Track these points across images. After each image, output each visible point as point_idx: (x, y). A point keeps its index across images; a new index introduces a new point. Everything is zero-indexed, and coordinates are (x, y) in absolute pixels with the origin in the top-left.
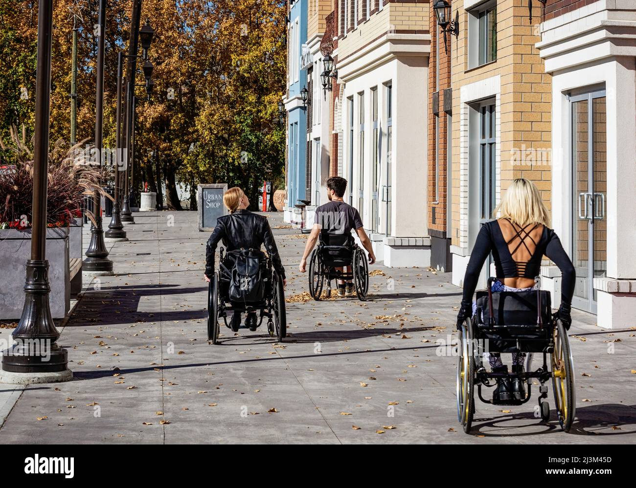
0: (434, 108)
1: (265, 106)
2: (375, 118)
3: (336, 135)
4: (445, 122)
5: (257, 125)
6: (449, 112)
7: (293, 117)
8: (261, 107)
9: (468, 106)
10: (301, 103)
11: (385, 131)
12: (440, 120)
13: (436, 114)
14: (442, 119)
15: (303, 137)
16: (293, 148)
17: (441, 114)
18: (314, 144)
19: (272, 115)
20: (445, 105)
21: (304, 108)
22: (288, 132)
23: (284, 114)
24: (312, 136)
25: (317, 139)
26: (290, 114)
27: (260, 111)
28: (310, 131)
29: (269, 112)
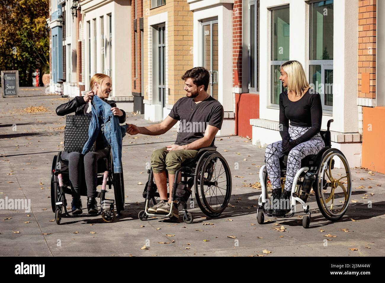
0: (134, 28)
1: (35, 25)
2: (103, 33)
3: (80, 43)
4: (140, 35)
5: (30, 36)
6: (142, 30)
7: (54, 32)
8: (33, 26)
9: (152, 27)
10: (59, 24)
11: (108, 40)
12: (137, 34)
13: (136, 31)
14: (138, 34)
15: (60, 43)
16: (54, 50)
17: (138, 30)
18: (67, 47)
19: (39, 30)
20: (140, 26)
21: (60, 27)
22: (51, 40)
23: (48, 30)
24: (65, 43)
25: (69, 45)
26: (52, 30)
27: (32, 28)
28: (65, 40)
29: (38, 28)
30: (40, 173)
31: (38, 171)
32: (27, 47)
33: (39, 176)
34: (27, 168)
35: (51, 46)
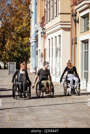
0: (72, 42)
1: (24, 41)
2: (56, 44)
3: (45, 49)
4: (75, 46)
5: (21, 46)
6: (76, 43)
7: (33, 44)
8: (23, 41)
9: (81, 42)
10: (35, 40)
11: (59, 48)
13: (72, 44)
14: (74, 45)
15: (35, 49)
16: (33, 52)
17: (74, 44)
18: (39, 51)
19: (26, 43)
20: (75, 41)
21: (35, 42)
22: (31, 48)
23: (30, 44)
24: (38, 49)
25: (40, 50)
26: (32, 43)
27: (22, 42)
28: (37, 48)
29: (25, 42)
30: (25, 121)
31: (24, 119)
32: (20, 51)
33: (25, 122)
34: (18, 117)
35: (31, 51)
